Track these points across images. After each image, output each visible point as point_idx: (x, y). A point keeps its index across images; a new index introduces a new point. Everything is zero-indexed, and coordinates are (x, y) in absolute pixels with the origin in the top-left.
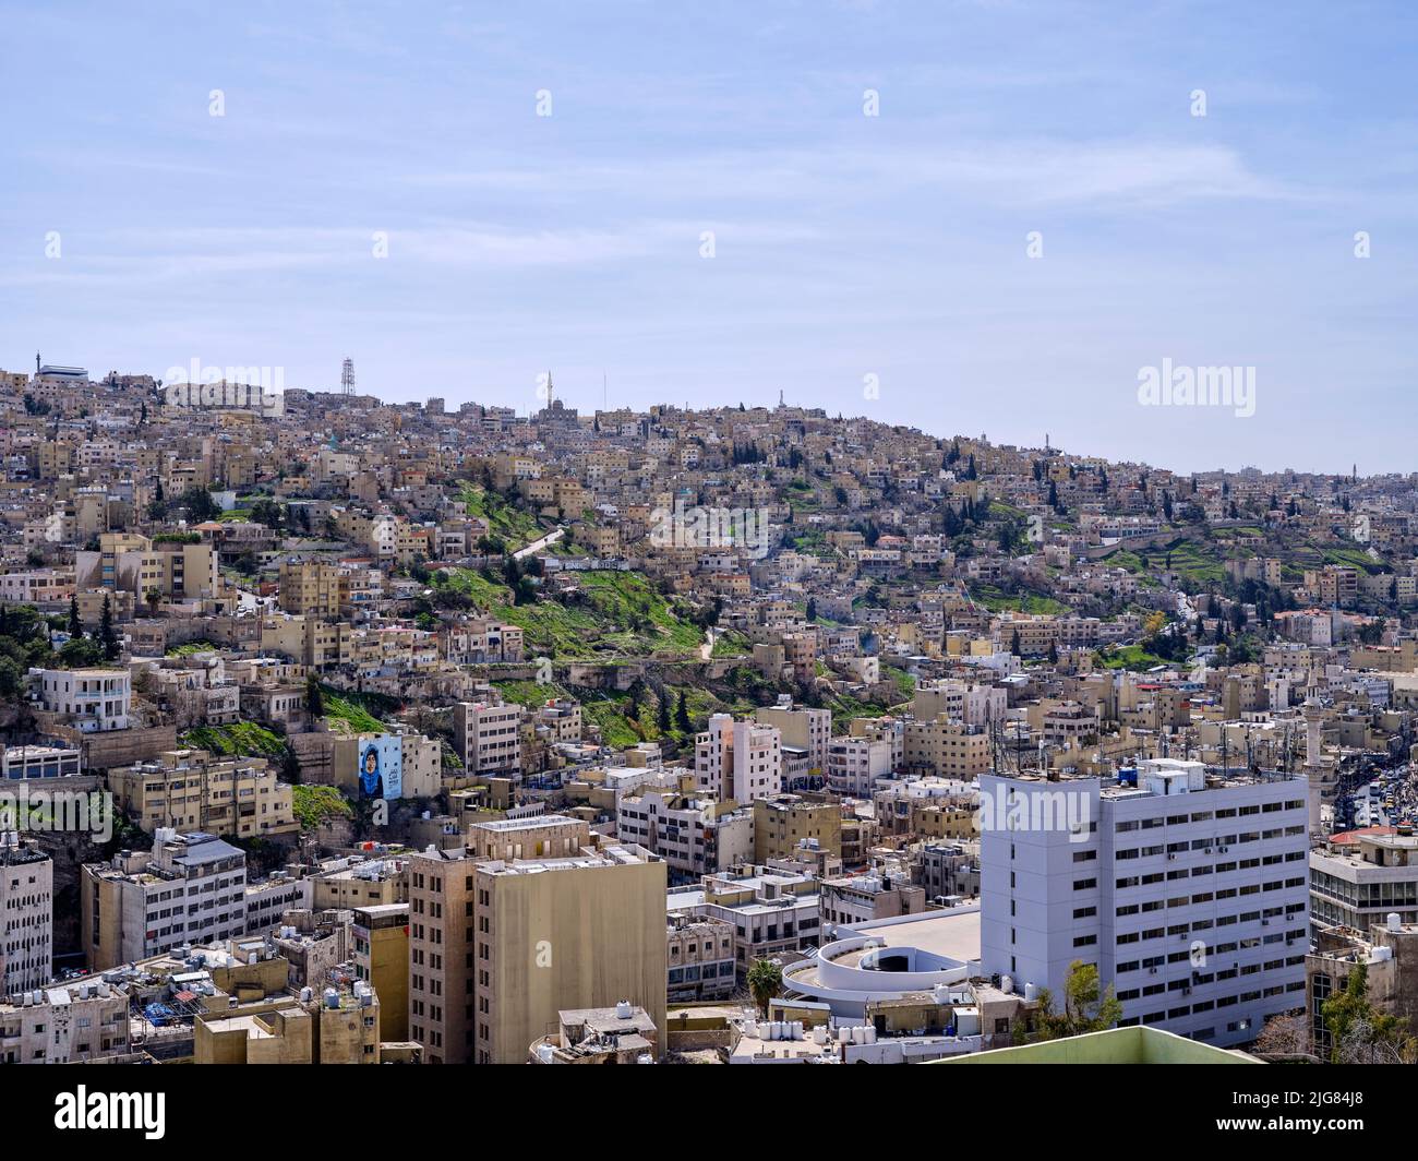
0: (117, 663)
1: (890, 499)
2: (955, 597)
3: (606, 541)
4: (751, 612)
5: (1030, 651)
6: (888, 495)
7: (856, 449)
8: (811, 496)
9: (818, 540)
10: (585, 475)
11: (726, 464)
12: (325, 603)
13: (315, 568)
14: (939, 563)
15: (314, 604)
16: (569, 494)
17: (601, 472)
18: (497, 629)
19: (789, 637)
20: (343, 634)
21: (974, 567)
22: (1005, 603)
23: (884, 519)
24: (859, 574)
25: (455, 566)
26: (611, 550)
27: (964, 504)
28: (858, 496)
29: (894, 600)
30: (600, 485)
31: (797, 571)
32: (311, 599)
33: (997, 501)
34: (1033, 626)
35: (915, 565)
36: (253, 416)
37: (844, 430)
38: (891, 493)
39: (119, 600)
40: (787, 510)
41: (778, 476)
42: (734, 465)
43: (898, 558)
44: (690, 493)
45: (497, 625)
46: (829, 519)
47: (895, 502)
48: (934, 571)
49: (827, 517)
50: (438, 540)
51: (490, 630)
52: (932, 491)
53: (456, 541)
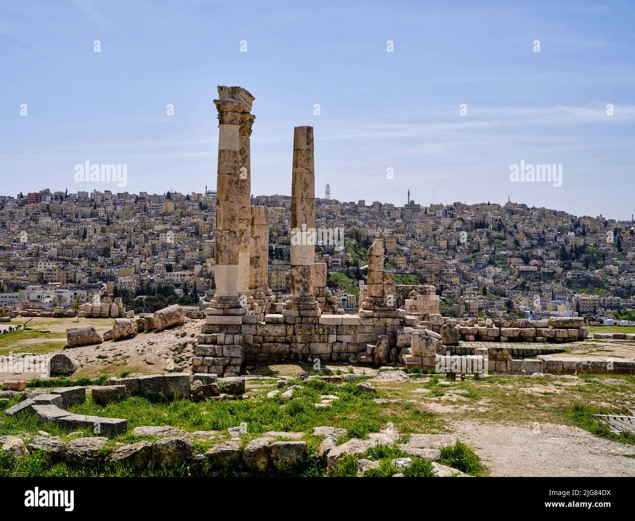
0: (198, 304)
1: (541, 244)
2: (558, 287)
3: (401, 262)
4: (457, 291)
5: (588, 310)
6: (540, 243)
7: (533, 222)
8: (504, 243)
9: (504, 261)
10: (414, 233)
11: (472, 229)
12: (280, 285)
13: (276, 272)
14: (555, 272)
15: (276, 285)
16: (389, 243)
17: (421, 232)
18: (345, 296)
19: (468, 301)
20: (279, 296)
21: (569, 274)
22: (581, 290)
23: (534, 253)
24: (519, 277)
25: (335, 271)
26: (403, 265)
27: (572, 247)
28: (525, 243)
29: (532, 287)
30: (418, 237)
31: (492, 274)
32: (275, 283)
33: (591, 246)
34: (590, 300)
35: (544, 273)
36: (282, 210)
37: (532, 213)
38: (542, 242)
39: (207, 282)
40: (493, 249)
41: (492, 234)
42: (475, 230)
43: (536, 270)
44: (454, 241)
45: (345, 294)
46: (510, 253)
47: (542, 245)
48: (551, 276)
49: (509, 252)
50: (330, 261)
51: (342, 296)
52: (560, 241)
53: (337, 262)
